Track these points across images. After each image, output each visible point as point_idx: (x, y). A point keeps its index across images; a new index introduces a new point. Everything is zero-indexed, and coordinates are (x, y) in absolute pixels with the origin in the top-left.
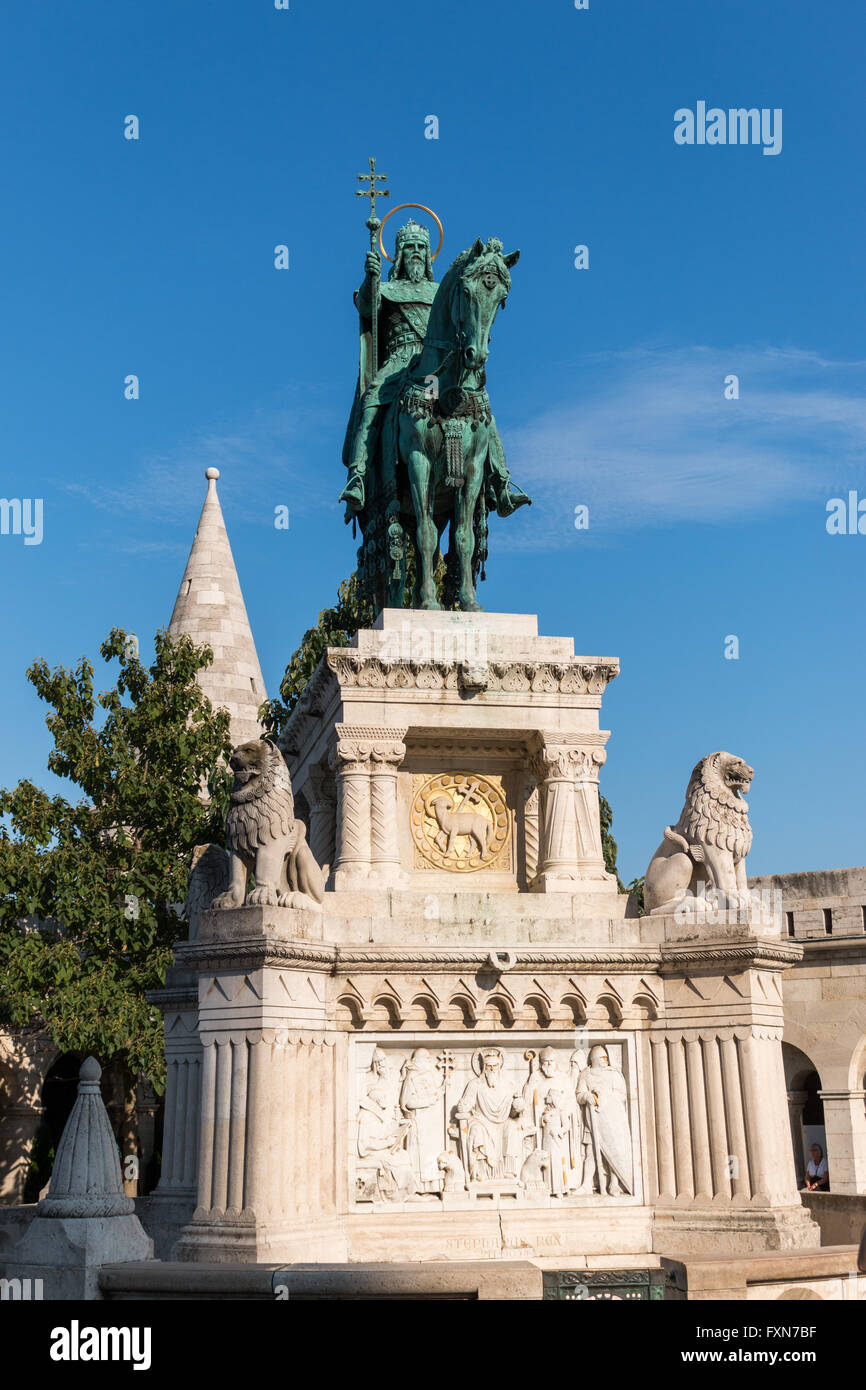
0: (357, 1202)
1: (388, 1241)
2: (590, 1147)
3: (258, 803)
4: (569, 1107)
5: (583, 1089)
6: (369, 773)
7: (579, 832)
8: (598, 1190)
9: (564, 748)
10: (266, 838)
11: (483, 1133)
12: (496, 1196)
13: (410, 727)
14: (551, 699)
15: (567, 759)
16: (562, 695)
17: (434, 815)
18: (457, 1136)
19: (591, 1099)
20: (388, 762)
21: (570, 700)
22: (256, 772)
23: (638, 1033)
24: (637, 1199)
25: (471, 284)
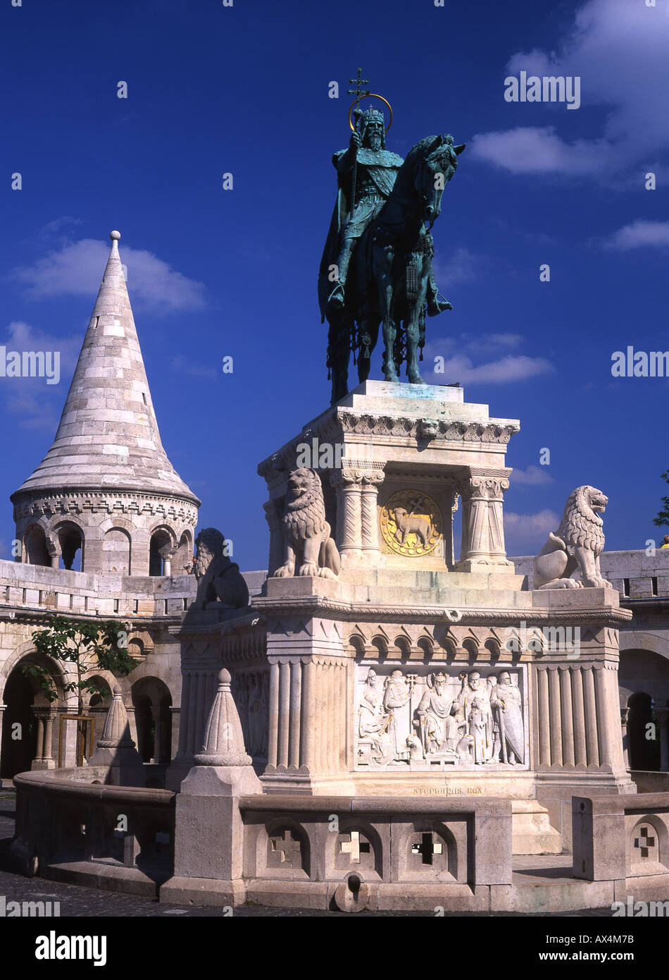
0: (359, 764)
1: (379, 789)
2: (498, 734)
3: (306, 510)
4: (486, 709)
5: (495, 698)
6: (360, 490)
7: (491, 534)
8: (502, 761)
9: (483, 478)
10: (311, 533)
11: (435, 724)
12: (442, 763)
13: (388, 461)
14: (475, 446)
15: (485, 486)
16: (483, 444)
17: (394, 518)
18: (418, 725)
19: (499, 702)
20: (373, 484)
21: (487, 447)
22: (304, 490)
23: (530, 664)
24: (526, 767)
25: (433, 164)
